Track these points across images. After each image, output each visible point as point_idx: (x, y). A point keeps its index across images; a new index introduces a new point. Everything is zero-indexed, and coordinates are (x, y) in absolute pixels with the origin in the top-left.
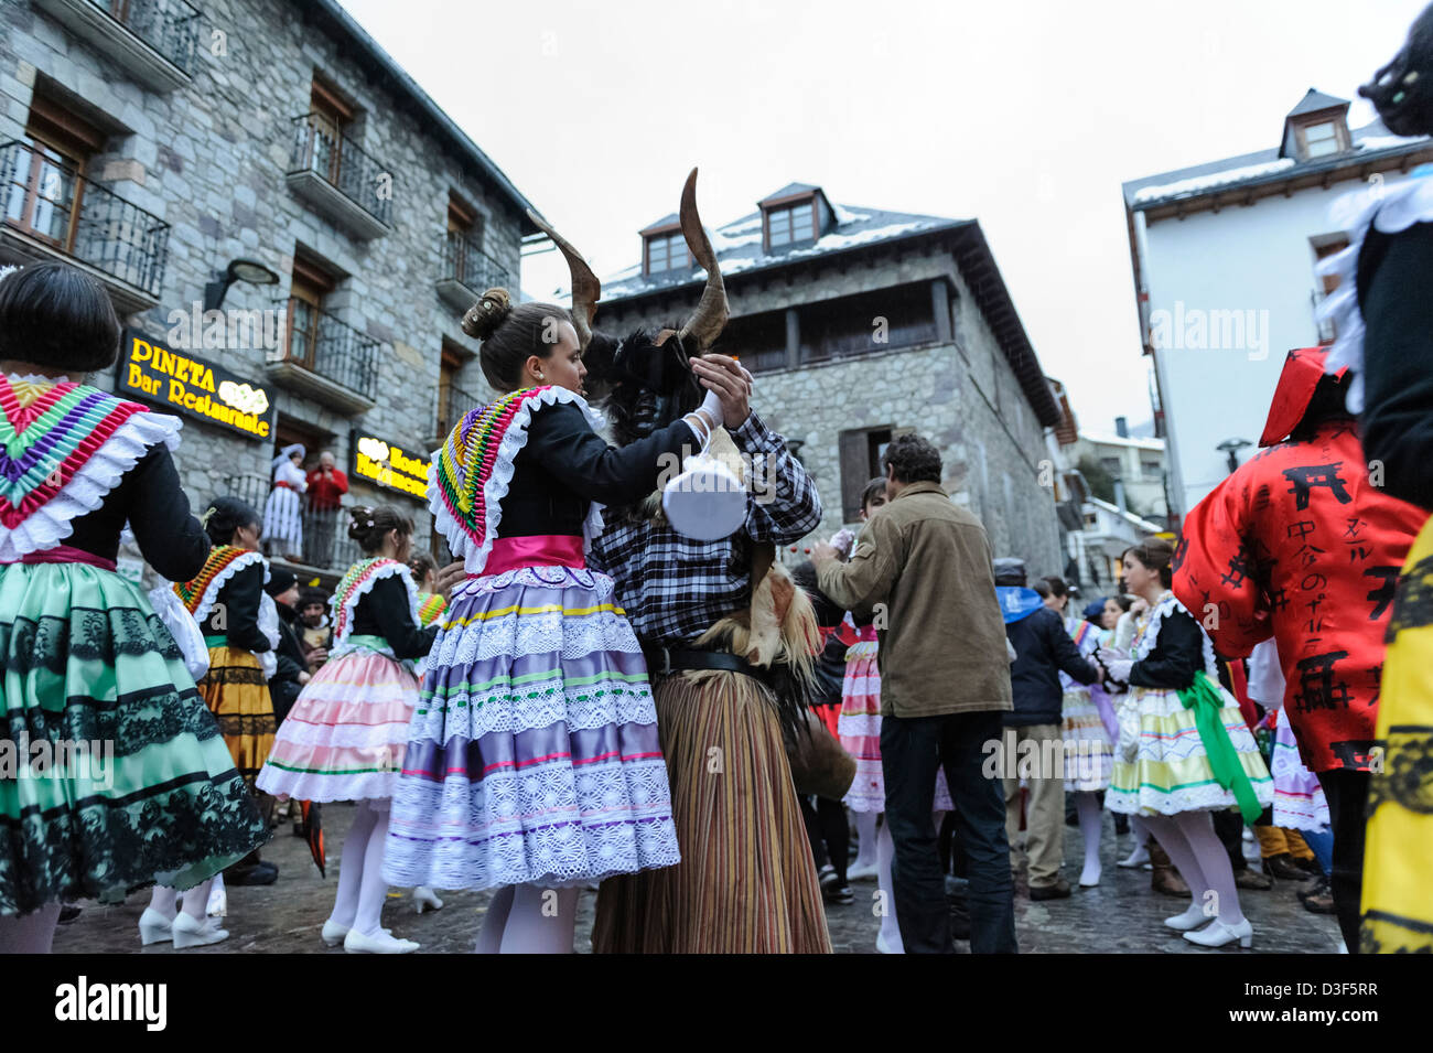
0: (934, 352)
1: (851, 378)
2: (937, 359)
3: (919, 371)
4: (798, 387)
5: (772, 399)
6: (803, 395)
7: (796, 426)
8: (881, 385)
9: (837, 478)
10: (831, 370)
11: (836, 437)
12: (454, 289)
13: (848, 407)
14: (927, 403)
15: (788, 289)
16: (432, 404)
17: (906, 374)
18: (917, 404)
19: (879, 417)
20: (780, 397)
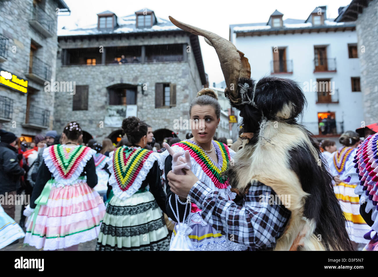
0: (183, 64)
1: (159, 68)
2: (183, 66)
3: (178, 68)
4: (144, 69)
5: (136, 71)
6: (146, 71)
7: (143, 80)
8: (167, 71)
9: (154, 96)
10: (154, 65)
11: (154, 85)
12: (36, 24)
13: (158, 76)
14: (180, 77)
15: (142, 40)
16: (27, 61)
17: (175, 69)
18: (177, 78)
19: (167, 80)
20: (139, 71)
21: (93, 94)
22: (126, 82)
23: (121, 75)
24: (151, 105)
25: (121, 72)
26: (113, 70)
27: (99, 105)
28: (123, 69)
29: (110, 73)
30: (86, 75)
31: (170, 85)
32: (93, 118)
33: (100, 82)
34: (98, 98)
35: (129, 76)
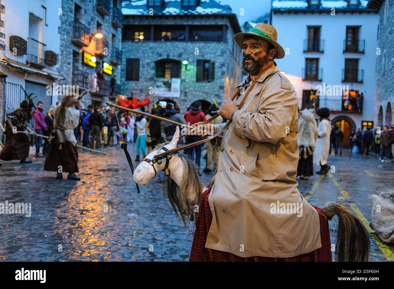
0: (222, 43)
1: (201, 47)
2: (222, 45)
3: (217, 48)
4: (188, 46)
5: (181, 48)
6: (189, 49)
7: (187, 56)
8: (208, 50)
9: (195, 71)
10: (196, 44)
11: (196, 61)
13: (200, 54)
14: (218, 56)
15: (187, 20)
17: (214, 48)
18: (216, 56)
19: (207, 57)
20: (183, 48)
21: (143, 67)
22: (171, 57)
23: (167, 51)
24: (192, 79)
25: (167, 48)
26: (160, 46)
27: (149, 77)
28: (169, 46)
29: (158, 49)
30: (137, 50)
31: (210, 62)
32: (143, 88)
33: (149, 56)
34: (147, 71)
35: (174, 53)
